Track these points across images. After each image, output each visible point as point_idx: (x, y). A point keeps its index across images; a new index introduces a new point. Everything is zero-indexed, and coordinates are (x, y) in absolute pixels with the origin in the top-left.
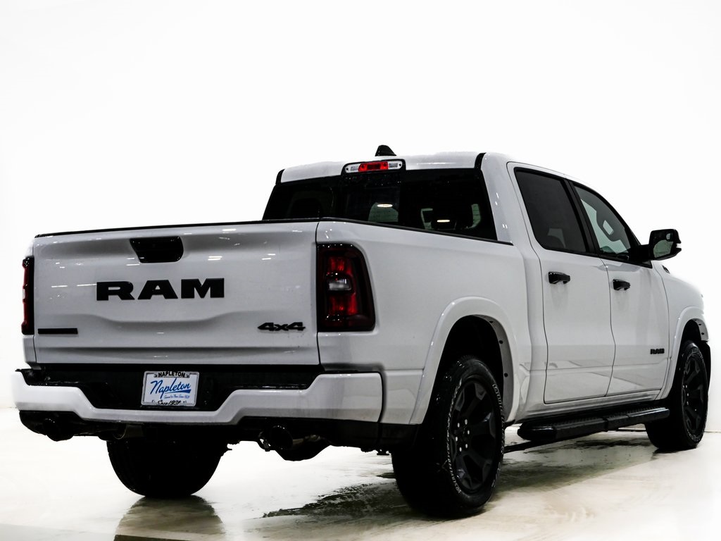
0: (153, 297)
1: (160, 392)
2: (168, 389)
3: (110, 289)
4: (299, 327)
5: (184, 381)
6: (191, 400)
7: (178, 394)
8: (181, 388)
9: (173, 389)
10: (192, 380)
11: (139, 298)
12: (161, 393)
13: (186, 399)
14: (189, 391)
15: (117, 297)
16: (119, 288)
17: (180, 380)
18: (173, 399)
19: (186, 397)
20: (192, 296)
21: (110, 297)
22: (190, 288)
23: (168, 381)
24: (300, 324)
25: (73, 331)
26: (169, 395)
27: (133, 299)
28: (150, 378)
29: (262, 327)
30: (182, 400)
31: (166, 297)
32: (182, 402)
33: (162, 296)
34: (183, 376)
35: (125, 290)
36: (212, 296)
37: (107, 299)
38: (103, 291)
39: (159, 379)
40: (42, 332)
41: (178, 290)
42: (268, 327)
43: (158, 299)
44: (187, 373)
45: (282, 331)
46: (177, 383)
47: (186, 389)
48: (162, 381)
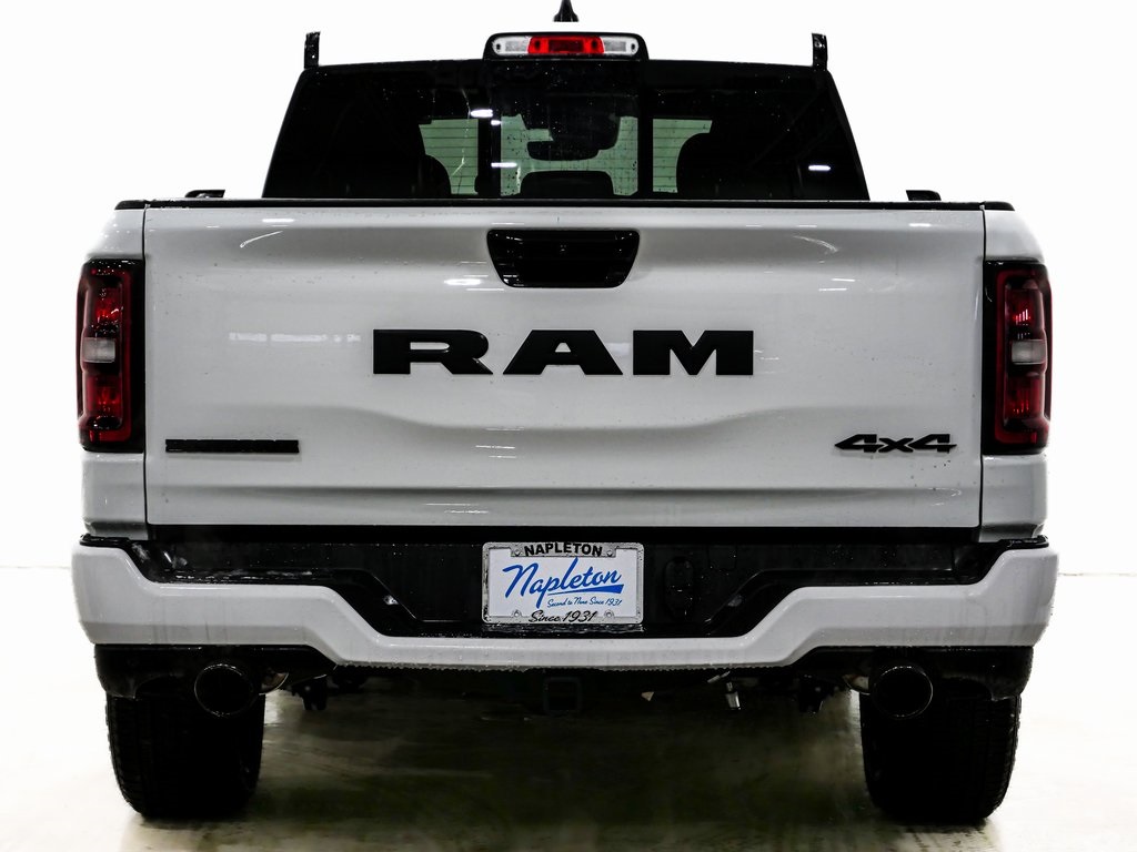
0: (549, 369)
1: (532, 591)
2: (556, 584)
3: (414, 346)
4: (943, 443)
5: (601, 565)
6: (629, 607)
7: (586, 596)
8: (594, 582)
9: (571, 585)
10: (627, 563)
11: (507, 372)
12: (538, 594)
13: (612, 608)
14: (618, 589)
16: (444, 346)
17: (585, 563)
18: (574, 608)
19: (611, 602)
20: (664, 370)
21: (414, 366)
23: (553, 565)
24: (945, 438)
25: (290, 447)
26: (559, 599)
27: (486, 371)
28: (499, 560)
29: (846, 445)
30: (602, 610)
31: (588, 371)
32: (601, 614)
33: (577, 369)
34: (598, 552)
36: (721, 371)
37: (407, 371)
38: (393, 352)
39: (526, 562)
40: (174, 446)
42: (865, 443)
43: (563, 378)
44: (605, 547)
45: (896, 451)
46: (581, 569)
47: (609, 583)
48: (536, 566)
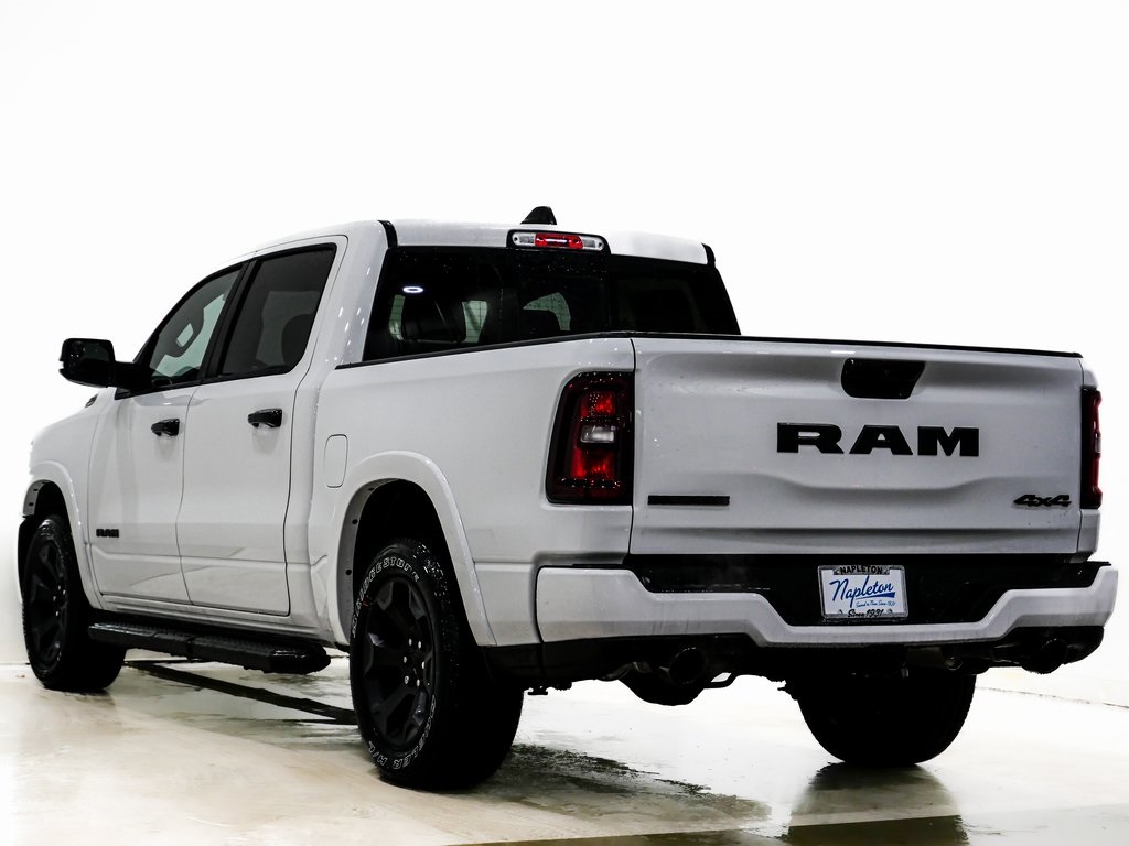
0: (874, 450)
1: (847, 597)
2: (859, 592)
3: (801, 434)
4: (1063, 501)
5: (882, 580)
6: (899, 606)
7: (876, 600)
8: (879, 590)
9: (867, 593)
10: (895, 578)
11: (851, 452)
12: (850, 599)
13: (890, 607)
14: (892, 595)
15: (813, 449)
16: (816, 435)
17: (874, 578)
18: (871, 607)
19: (889, 603)
20: (934, 452)
21: (800, 447)
22: (931, 440)
23: (856, 581)
24: (1067, 497)
25: (722, 501)
26: (862, 602)
27: (839, 451)
28: (827, 576)
29: (1019, 502)
30: (886, 609)
31: (894, 452)
32: (885, 612)
33: (888, 451)
34: (880, 572)
35: (828, 439)
36: (963, 453)
37: (796, 451)
38: (789, 438)
39: (841, 578)
40: (654, 500)
41: (912, 441)
42: (1028, 501)
43: (882, 455)
44: (884, 568)
45: (1043, 506)
46: (871, 583)
47: (887, 591)
48: (847, 580)
